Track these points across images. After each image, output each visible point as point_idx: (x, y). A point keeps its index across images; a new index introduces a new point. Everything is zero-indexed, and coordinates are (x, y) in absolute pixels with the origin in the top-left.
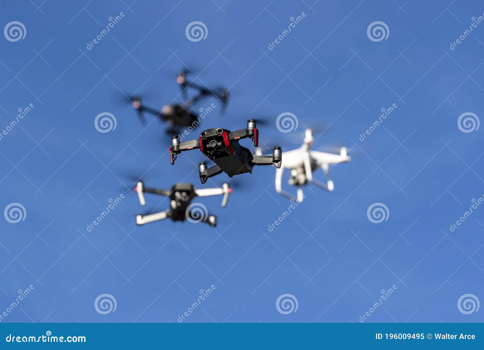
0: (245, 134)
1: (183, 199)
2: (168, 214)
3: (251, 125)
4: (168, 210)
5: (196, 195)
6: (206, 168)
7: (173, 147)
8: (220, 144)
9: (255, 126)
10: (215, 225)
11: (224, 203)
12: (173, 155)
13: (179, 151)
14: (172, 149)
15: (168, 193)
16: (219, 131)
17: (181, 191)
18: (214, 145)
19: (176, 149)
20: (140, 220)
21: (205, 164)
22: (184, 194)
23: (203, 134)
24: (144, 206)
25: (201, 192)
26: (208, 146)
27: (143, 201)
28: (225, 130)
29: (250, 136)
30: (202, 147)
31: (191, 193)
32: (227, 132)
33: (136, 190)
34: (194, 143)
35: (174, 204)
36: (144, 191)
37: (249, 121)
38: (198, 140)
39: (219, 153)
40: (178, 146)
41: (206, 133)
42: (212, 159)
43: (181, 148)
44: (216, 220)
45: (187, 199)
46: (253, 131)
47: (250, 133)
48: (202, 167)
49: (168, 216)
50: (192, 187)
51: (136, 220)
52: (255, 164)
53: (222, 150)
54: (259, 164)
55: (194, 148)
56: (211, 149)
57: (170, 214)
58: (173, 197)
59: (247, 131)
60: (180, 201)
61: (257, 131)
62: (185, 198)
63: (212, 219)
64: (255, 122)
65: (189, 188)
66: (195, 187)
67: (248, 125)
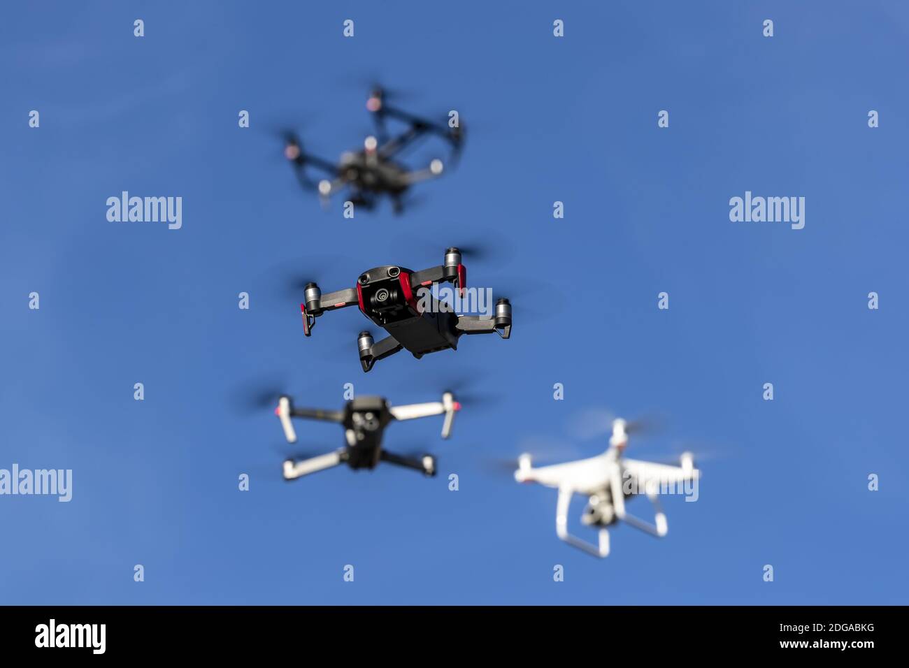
0: (441, 276)
1: (368, 426)
2: (344, 457)
3: (451, 258)
4: (342, 449)
5: (393, 418)
6: (371, 342)
7: (308, 304)
8: (395, 295)
9: (458, 260)
10: (434, 473)
11: (446, 431)
12: (308, 319)
13: (319, 311)
14: (306, 307)
15: (340, 416)
16: (393, 271)
17: (363, 412)
18: (383, 298)
19: (313, 307)
20: (290, 470)
21: (369, 335)
22: (369, 416)
23: (363, 278)
24: (293, 443)
25: (402, 412)
26: (372, 300)
27: (291, 435)
28: (403, 270)
29: (450, 279)
30: (362, 303)
31: (382, 415)
32: (408, 273)
33: (278, 413)
34: (347, 295)
35: (351, 437)
36: (293, 414)
37: (448, 252)
38: (354, 290)
39: (393, 313)
40: (317, 302)
41: (368, 276)
42: (381, 324)
43: (323, 304)
44: (435, 464)
45: (376, 425)
46: (456, 269)
47: (451, 273)
48: (364, 341)
49: (342, 461)
50: (384, 402)
51: (282, 470)
52: (462, 332)
53: (400, 307)
54: (469, 332)
55: (348, 304)
56: (379, 305)
57: (347, 457)
58: (348, 424)
59: (445, 269)
60: (363, 430)
61: (463, 270)
62: (371, 423)
63: (428, 462)
64: (458, 252)
65: (376, 404)
66: (389, 403)
67: (446, 259)
